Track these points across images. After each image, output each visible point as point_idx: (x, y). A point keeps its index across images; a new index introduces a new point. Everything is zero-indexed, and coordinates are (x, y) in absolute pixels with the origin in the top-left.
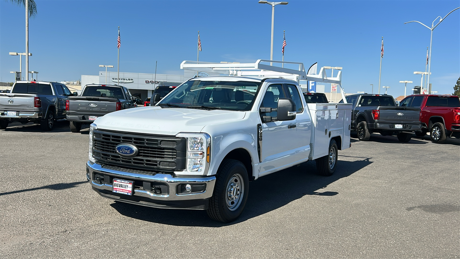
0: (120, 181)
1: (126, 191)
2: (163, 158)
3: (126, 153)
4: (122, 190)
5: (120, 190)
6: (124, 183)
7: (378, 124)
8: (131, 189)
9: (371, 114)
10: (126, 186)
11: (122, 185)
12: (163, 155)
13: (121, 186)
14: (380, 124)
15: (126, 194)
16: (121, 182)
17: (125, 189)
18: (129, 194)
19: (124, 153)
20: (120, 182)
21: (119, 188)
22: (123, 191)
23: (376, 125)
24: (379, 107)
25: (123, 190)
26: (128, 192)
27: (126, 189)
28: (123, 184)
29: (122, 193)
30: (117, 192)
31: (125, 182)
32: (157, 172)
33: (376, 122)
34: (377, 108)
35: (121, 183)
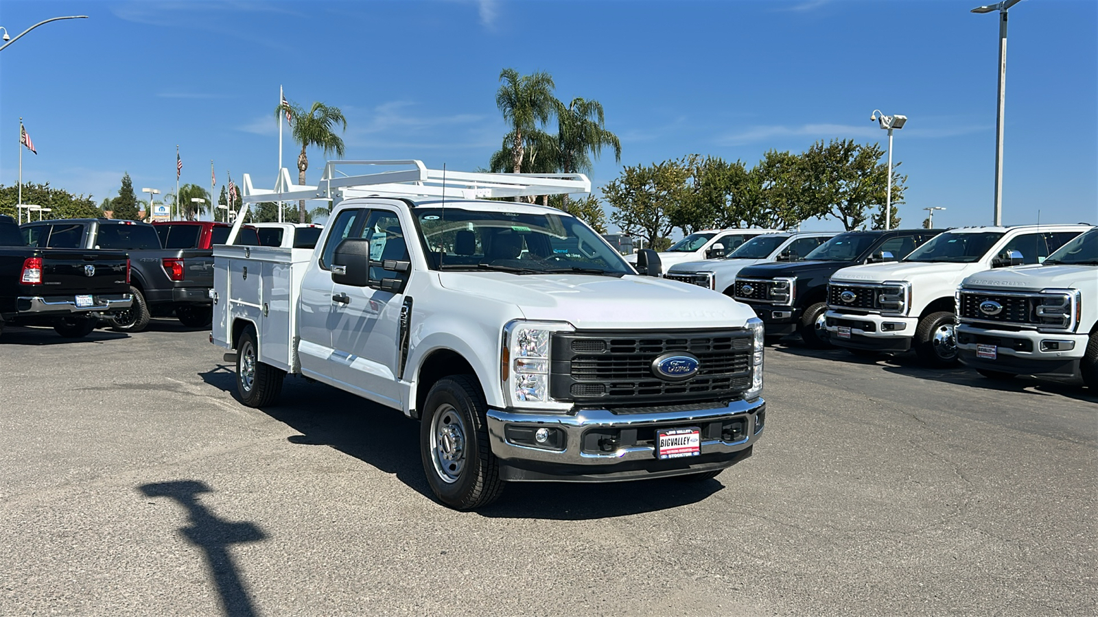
0: (674, 432)
1: (686, 450)
2: (732, 370)
3: (683, 372)
4: (677, 451)
5: (673, 451)
6: (682, 434)
7: (183, 290)
8: (697, 444)
9: (161, 268)
10: (686, 439)
11: (676, 439)
12: (733, 365)
13: (675, 442)
14: (188, 289)
15: (690, 454)
16: (676, 434)
17: (683, 446)
18: (696, 454)
19: (678, 373)
20: (673, 435)
21: (670, 447)
22: (680, 451)
23: (179, 293)
24: (181, 252)
25: (678, 449)
26: (691, 450)
27: (686, 446)
28: (680, 436)
29: (681, 455)
30: (670, 456)
31: (684, 432)
32: (729, 400)
33: (176, 286)
34: (177, 254)
35: (677, 437)
